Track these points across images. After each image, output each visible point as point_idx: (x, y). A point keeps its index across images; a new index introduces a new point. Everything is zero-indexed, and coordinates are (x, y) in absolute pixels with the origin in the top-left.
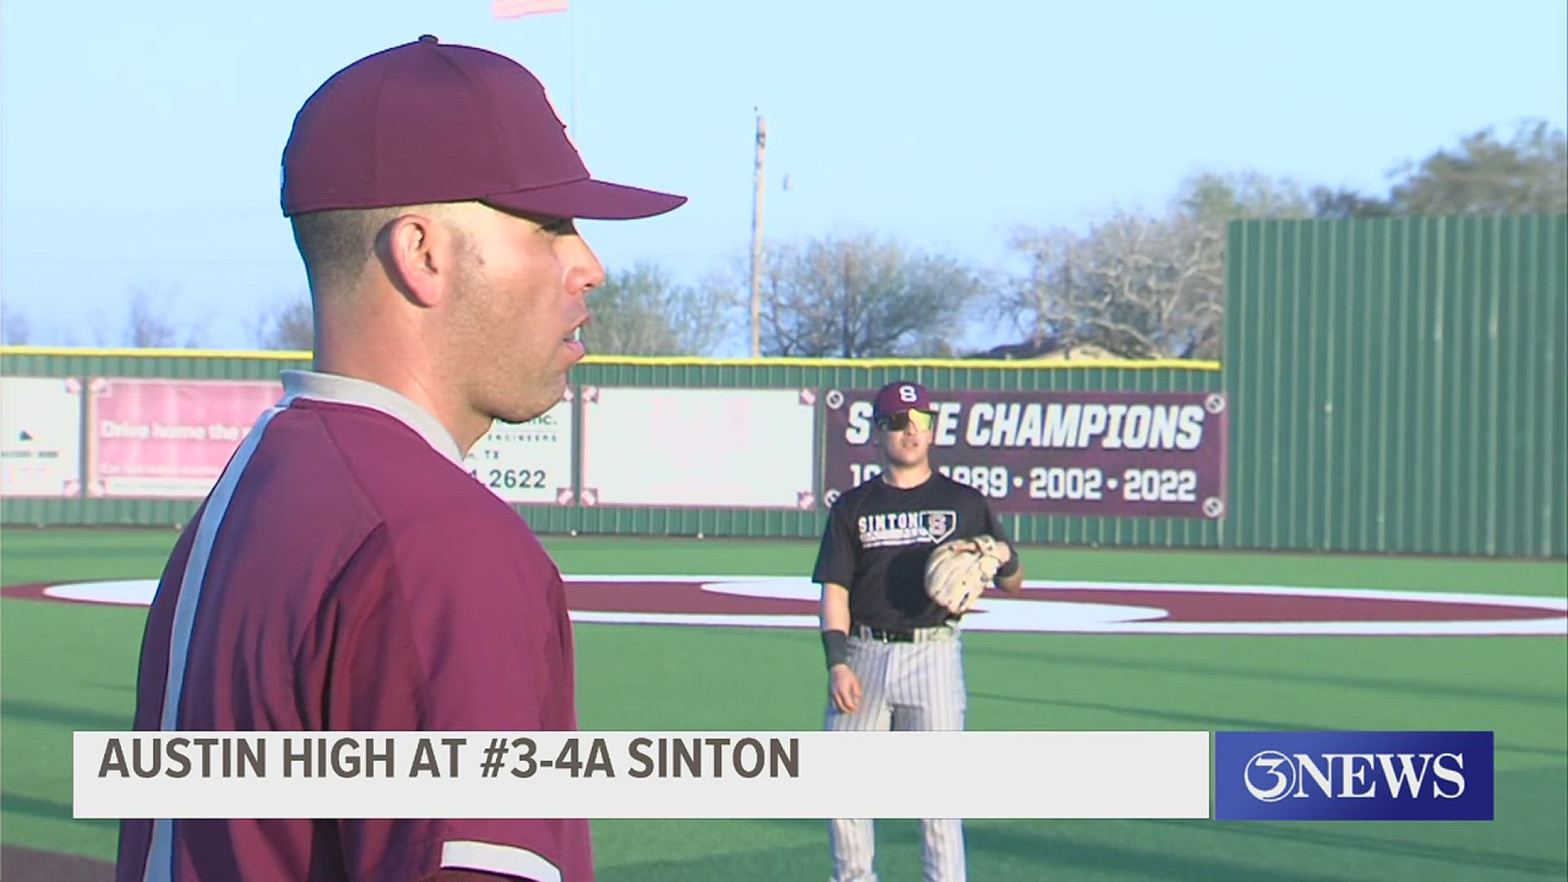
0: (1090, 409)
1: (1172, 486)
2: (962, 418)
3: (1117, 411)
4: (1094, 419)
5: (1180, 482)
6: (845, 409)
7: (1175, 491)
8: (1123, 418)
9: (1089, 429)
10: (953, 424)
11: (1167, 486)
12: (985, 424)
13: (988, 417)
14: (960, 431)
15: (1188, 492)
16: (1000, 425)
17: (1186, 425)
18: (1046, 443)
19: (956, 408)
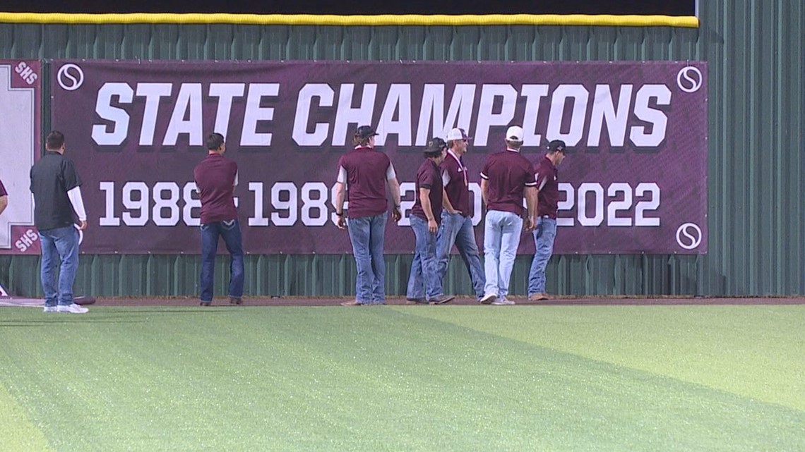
0: (490, 91)
1: (626, 204)
2: (283, 106)
3: (534, 92)
4: (498, 101)
5: (636, 200)
6: (90, 91)
7: (629, 213)
8: (545, 103)
9: (487, 120)
10: (268, 114)
11: (614, 206)
12: (322, 114)
13: (326, 101)
14: (280, 125)
15: (647, 214)
16: (346, 115)
17: (643, 112)
18: (421, 141)
19: (273, 90)
